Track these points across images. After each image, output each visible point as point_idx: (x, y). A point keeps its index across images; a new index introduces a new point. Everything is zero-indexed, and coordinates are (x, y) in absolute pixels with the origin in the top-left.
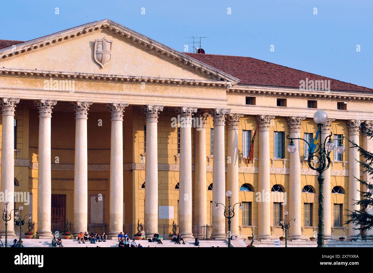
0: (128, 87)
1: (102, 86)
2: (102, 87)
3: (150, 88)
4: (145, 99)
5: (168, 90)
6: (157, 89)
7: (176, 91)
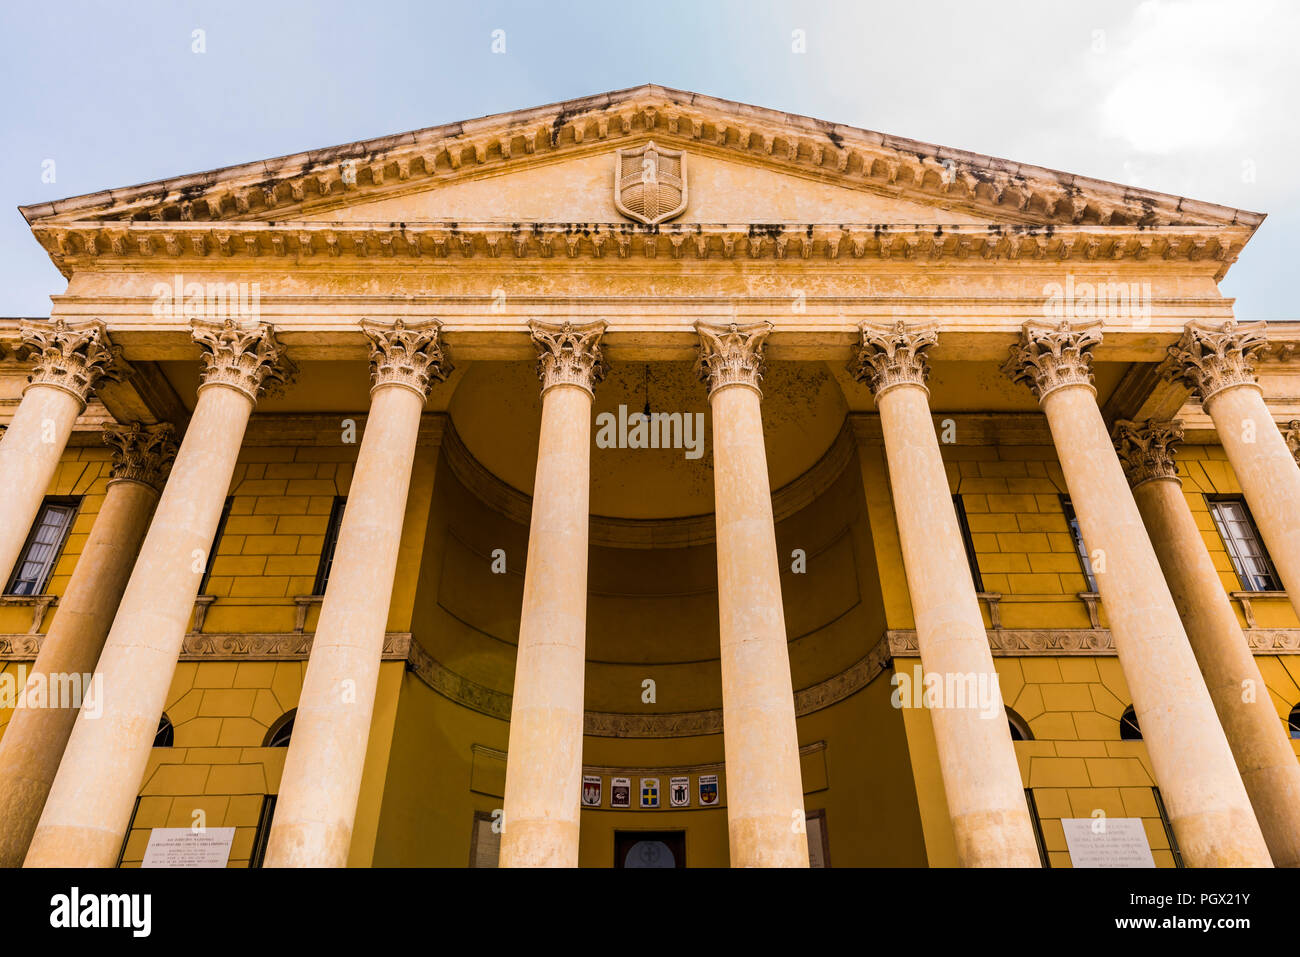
0: (766, 281)
1: (653, 282)
2: (651, 284)
3: (868, 280)
4: (850, 312)
5: (948, 283)
6: (897, 281)
7: (984, 285)
